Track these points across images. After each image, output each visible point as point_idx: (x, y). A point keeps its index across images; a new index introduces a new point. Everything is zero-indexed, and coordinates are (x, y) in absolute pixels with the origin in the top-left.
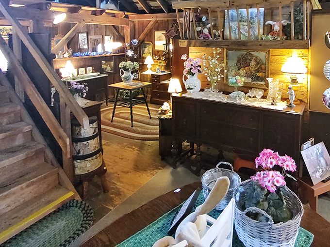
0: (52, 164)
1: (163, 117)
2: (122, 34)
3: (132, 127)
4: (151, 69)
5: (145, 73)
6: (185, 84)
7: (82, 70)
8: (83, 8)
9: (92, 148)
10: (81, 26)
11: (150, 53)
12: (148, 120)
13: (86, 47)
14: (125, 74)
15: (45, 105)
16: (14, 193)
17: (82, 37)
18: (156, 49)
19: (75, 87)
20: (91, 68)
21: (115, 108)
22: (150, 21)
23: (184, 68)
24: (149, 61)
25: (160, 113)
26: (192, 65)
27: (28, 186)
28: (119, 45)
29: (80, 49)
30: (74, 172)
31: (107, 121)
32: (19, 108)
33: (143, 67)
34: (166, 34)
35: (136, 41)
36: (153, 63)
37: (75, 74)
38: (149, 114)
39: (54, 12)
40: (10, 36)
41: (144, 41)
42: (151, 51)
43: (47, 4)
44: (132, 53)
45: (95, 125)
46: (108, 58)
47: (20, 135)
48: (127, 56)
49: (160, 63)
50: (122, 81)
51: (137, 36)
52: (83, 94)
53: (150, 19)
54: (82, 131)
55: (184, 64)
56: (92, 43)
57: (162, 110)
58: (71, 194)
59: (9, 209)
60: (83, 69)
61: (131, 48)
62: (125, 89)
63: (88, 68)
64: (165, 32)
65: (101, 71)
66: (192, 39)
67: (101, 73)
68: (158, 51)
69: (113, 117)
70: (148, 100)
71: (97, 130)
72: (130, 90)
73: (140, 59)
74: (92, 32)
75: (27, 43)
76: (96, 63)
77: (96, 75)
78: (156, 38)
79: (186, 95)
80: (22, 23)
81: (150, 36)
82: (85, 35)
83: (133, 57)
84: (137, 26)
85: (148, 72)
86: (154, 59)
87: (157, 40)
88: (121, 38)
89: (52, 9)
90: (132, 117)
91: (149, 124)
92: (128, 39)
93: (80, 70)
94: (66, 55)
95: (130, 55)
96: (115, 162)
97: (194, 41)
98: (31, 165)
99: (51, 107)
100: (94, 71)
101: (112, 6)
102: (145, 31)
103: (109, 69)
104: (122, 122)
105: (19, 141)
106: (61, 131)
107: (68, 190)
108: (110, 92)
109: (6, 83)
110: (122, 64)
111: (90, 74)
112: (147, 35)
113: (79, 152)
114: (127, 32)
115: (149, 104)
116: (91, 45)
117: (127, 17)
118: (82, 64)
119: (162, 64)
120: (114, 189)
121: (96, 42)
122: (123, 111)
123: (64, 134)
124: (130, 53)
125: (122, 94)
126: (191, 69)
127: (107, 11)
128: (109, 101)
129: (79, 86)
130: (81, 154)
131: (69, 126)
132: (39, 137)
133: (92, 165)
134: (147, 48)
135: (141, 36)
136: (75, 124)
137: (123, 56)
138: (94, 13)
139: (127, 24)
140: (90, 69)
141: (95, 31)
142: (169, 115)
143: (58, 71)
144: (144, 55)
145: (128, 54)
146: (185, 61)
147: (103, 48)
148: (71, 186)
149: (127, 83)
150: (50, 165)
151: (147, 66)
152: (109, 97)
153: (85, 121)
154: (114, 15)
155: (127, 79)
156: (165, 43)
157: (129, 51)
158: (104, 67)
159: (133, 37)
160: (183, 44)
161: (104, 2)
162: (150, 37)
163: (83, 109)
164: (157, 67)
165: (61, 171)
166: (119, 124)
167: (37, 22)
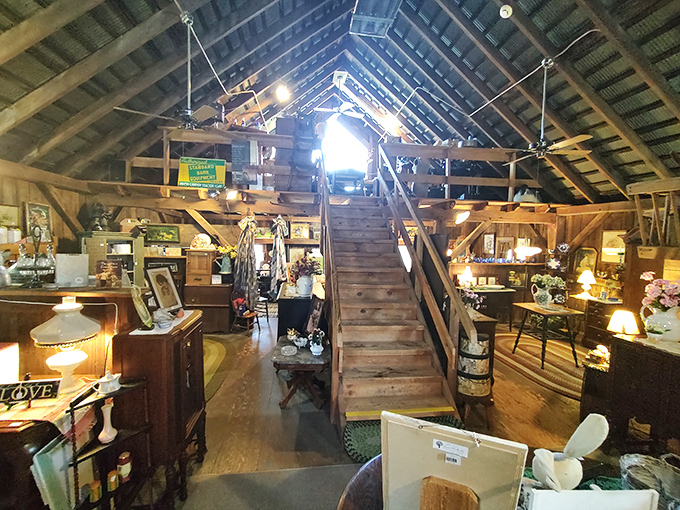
0: (438, 371)
1: (592, 365)
2: (544, 236)
3: (543, 368)
4: (590, 291)
5: (577, 296)
6: (646, 323)
7: (482, 280)
8: (490, 203)
9: (479, 370)
10: (486, 225)
11: (589, 266)
12: (571, 369)
13: (492, 252)
14: (540, 292)
15: (437, 308)
16: (405, 382)
17: (488, 239)
18: (603, 260)
19: (468, 295)
20: (494, 279)
21: (519, 336)
22: (596, 215)
23: (644, 295)
24: (586, 277)
25: (587, 359)
26: (663, 291)
27: (415, 381)
28: (537, 250)
29: (485, 254)
30: (457, 387)
31: (507, 350)
32: (416, 306)
33: (575, 287)
34: (626, 236)
35: (566, 246)
36: (595, 282)
37: (474, 284)
38: (576, 359)
39: (457, 211)
40: (416, 236)
41: (580, 246)
42: (593, 263)
43: (451, 202)
44: (558, 263)
45: (485, 343)
46: (519, 269)
47: (414, 332)
48: (549, 268)
49: (608, 284)
50: (534, 302)
51: (569, 239)
52: (476, 305)
53: (596, 212)
54: (470, 346)
55: (647, 288)
56: (499, 246)
57: (592, 356)
58: (451, 409)
59: (400, 394)
60: (485, 279)
61: (556, 257)
62: (539, 315)
63: (490, 279)
64: (625, 233)
65: (508, 284)
66: (669, 245)
67: (507, 287)
68: (608, 265)
69: (515, 347)
70: (579, 339)
71: (487, 351)
72: (546, 317)
73: (569, 274)
74: (502, 233)
75: (427, 245)
76: (501, 273)
77: (498, 288)
78: (605, 242)
79: (645, 342)
80: (425, 223)
81: (594, 239)
82: (492, 236)
83: (558, 269)
84: (569, 225)
85: (584, 296)
86: (595, 276)
87: (607, 246)
88: (542, 242)
89: (456, 207)
90: (543, 355)
91: (572, 374)
92: (552, 243)
93: (480, 279)
94: (467, 260)
95: (554, 267)
96: (508, 402)
97: (673, 249)
98: (420, 364)
99: (442, 312)
100: (498, 282)
101: (531, 197)
102: (584, 232)
103: (518, 282)
104: (527, 358)
105: (413, 338)
106: (449, 338)
107: (449, 405)
108: (517, 314)
109: (409, 282)
110: (535, 278)
111: (492, 285)
112: (587, 237)
113: (464, 368)
114: (552, 232)
115: (576, 346)
116: (499, 250)
117: (553, 210)
118: (484, 272)
119: (613, 286)
120: (501, 431)
121: (506, 246)
122: (532, 343)
123: (451, 342)
124: (554, 264)
125: (534, 320)
126: (660, 298)
127: (522, 205)
128: (515, 326)
129: (473, 296)
130: (466, 371)
131: (456, 335)
132: (429, 339)
133: (477, 389)
134: (586, 258)
135: (576, 240)
136: (463, 335)
137: (543, 267)
138: (504, 209)
139: (553, 221)
140: (492, 279)
141: (505, 231)
142: (604, 366)
143: (455, 277)
144: (578, 269)
145: (550, 264)
146: (648, 282)
147: (514, 254)
148: (452, 400)
149: (543, 304)
150: (435, 371)
151: (582, 287)
152: (516, 320)
153: (473, 335)
154: (532, 210)
155: (542, 299)
156: (623, 251)
157: (553, 261)
158: (511, 279)
159: (562, 239)
160: (648, 253)
161: (519, 193)
162: (594, 241)
163: (474, 322)
164: (603, 290)
165: (445, 382)
166: (523, 359)
167: (440, 222)
